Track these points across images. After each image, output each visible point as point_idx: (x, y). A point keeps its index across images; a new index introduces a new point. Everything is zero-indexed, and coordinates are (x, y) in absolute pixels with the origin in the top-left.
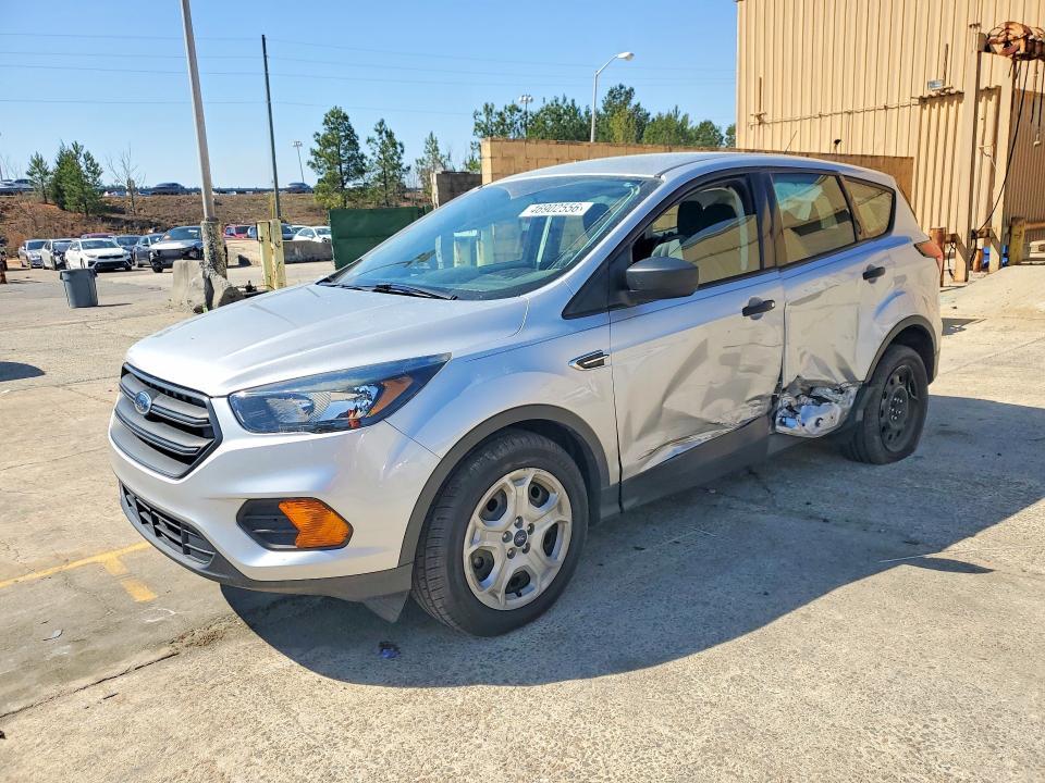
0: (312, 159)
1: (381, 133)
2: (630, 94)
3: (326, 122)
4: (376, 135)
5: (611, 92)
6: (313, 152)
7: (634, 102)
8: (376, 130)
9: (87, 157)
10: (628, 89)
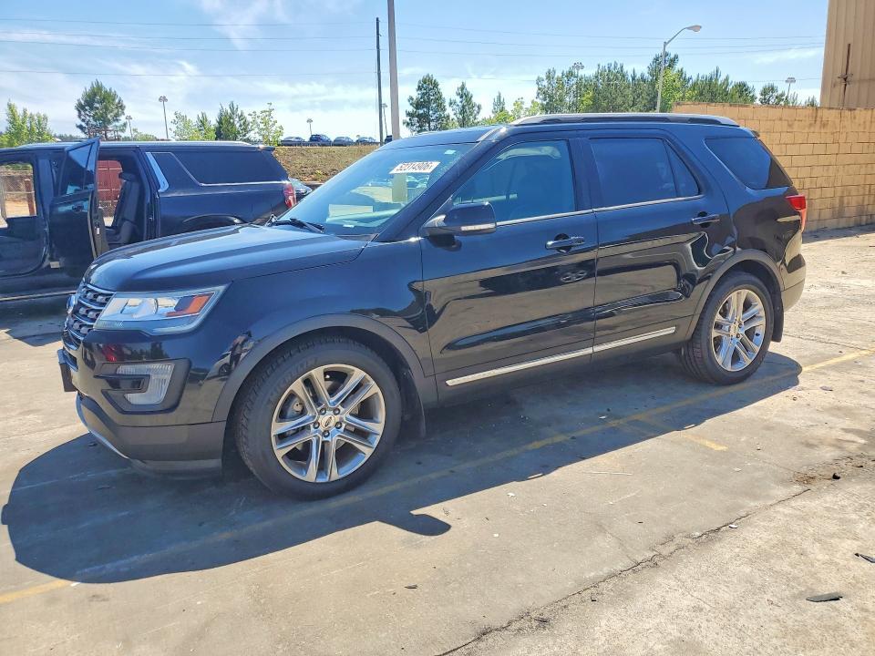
0: (408, 119)
1: (461, 97)
2: (674, 61)
3: (419, 88)
4: (458, 99)
5: (657, 59)
6: (408, 114)
7: (678, 66)
8: (458, 94)
9: (241, 117)
10: (672, 56)
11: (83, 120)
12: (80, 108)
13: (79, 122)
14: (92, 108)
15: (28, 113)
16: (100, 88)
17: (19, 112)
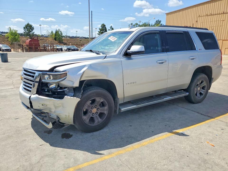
1: (111, 28)
2: (160, 22)
3: (101, 26)
5: (156, 21)
6: (99, 32)
8: (110, 28)
9: (61, 31)
10: (160, 21)
11: (25, 31)
12: (24, 28)
13: (24, 31)
14: (27, 28)
15: (14, 29)
16: (29, 24)
17: (12, 29)
